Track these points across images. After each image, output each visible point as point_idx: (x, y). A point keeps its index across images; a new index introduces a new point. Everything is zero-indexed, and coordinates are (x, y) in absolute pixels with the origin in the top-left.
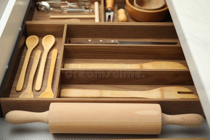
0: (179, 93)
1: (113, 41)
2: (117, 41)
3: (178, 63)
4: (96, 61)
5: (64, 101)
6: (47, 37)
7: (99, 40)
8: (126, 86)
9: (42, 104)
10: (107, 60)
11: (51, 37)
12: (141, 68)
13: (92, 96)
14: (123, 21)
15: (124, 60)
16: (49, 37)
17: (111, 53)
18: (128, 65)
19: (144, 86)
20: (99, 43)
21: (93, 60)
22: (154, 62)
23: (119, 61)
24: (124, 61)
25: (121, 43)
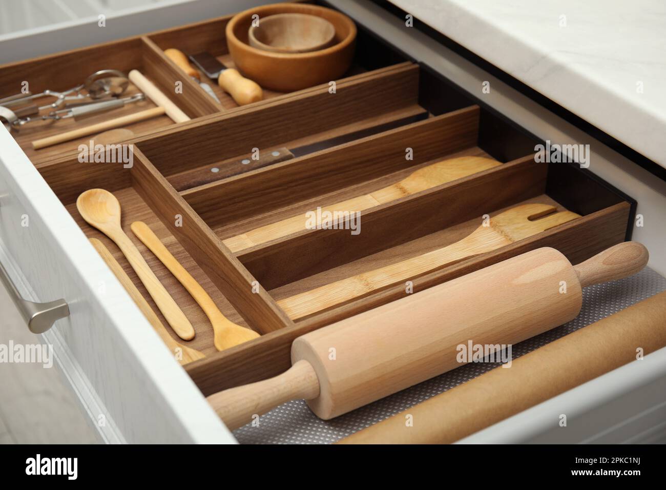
0: (531, 219)
1: (276, 154)
2: (286, 150)
3: (470, 157)
4: (271, 216)
5: (320, 322)
6: (84, 199)
7: (240, 161)
8: (399, 249)
9: (262, 355)
10: (296, 205)
11: (96, 193)
12: (404, 193)
13: (350, 297)
14: (255, 99)
15: (339, 191)
16: (90, 195)
17: (304, 181)
18: (366, 196)
19: (439, 232)
20: (245, 169)
21: (260, 217)
22: (420, 172)
23: (328, 198)
24: (339, 195)
25: (298, 152)
